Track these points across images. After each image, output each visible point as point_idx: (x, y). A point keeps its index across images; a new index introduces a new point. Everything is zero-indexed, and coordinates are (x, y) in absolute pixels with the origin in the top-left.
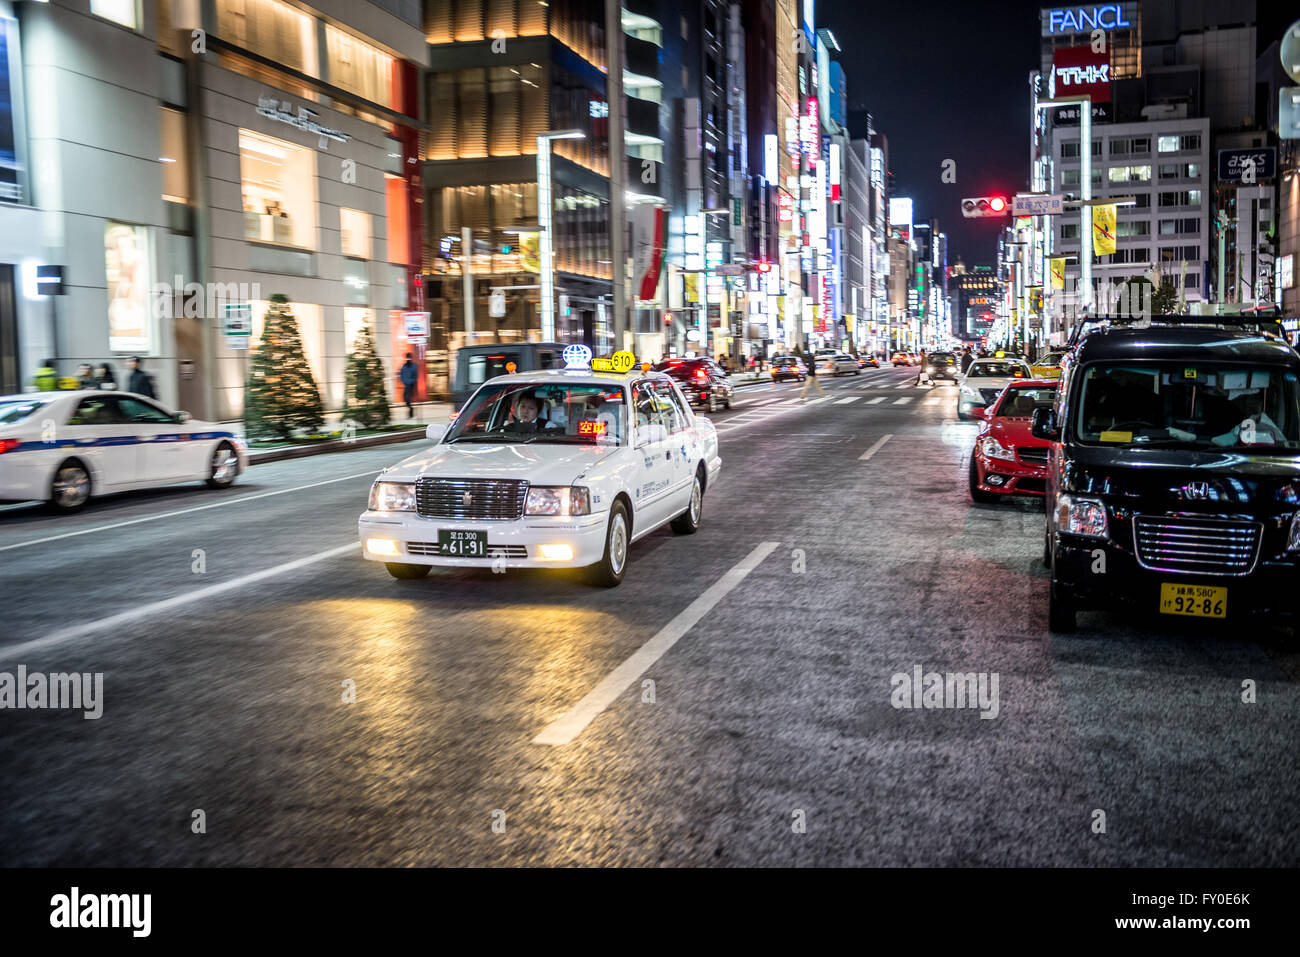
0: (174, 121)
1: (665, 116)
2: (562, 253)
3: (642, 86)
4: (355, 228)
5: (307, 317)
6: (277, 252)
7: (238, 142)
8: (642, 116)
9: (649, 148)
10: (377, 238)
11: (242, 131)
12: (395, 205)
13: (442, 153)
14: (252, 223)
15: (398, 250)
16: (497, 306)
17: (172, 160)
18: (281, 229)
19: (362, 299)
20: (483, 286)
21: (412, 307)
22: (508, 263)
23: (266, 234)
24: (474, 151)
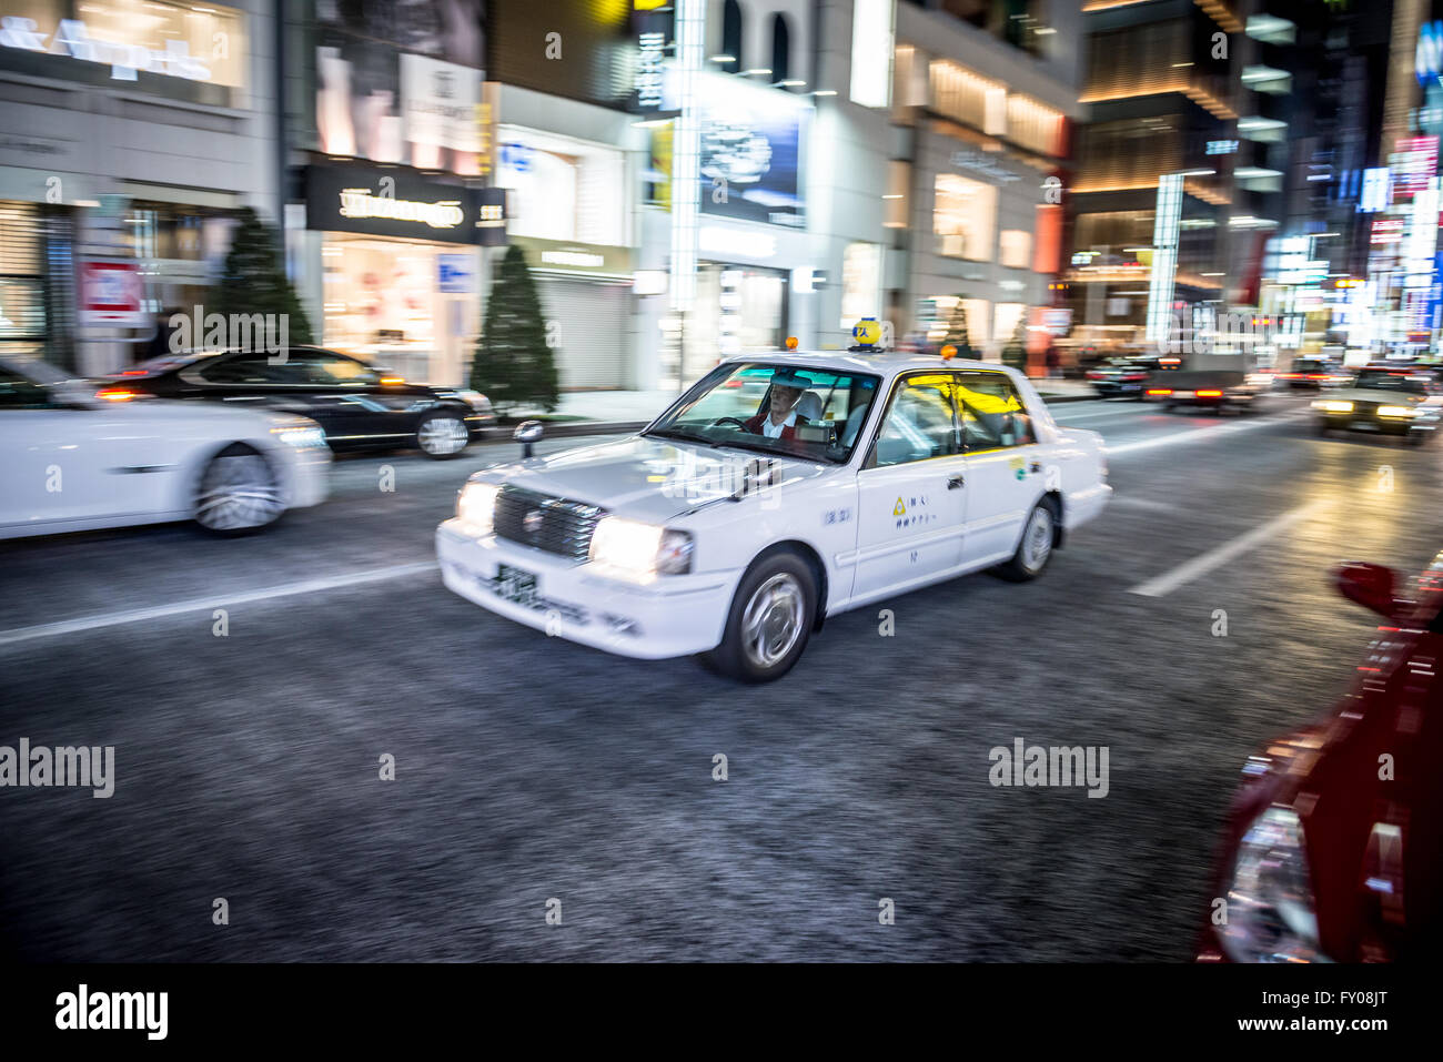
0: (898, 171)
1: (1278, 154)
2: (1182, 266)
3: (1262, 129)
4: (1017, 246)
5: (976, 309)
6: (956, 263)
7: (934, 184)
8: (1258, 154)
9: (1262, 179)
10: (1034, 253)
11: (939, 177)
12: (1048, 229)
13: (1084, 188)
14: (939, 241)
15: (1047, 263)
16: (1119, 306)
17: (896, 197)
18: (964, 246)
19: (1018, 297)
20: (1111, 290)
21: (1055, 305)
22: (1129, 273)
23: (949, 249)
24: (1113, 185)
